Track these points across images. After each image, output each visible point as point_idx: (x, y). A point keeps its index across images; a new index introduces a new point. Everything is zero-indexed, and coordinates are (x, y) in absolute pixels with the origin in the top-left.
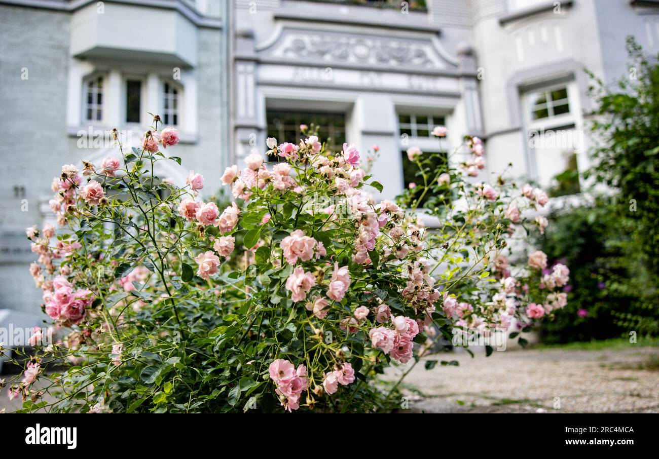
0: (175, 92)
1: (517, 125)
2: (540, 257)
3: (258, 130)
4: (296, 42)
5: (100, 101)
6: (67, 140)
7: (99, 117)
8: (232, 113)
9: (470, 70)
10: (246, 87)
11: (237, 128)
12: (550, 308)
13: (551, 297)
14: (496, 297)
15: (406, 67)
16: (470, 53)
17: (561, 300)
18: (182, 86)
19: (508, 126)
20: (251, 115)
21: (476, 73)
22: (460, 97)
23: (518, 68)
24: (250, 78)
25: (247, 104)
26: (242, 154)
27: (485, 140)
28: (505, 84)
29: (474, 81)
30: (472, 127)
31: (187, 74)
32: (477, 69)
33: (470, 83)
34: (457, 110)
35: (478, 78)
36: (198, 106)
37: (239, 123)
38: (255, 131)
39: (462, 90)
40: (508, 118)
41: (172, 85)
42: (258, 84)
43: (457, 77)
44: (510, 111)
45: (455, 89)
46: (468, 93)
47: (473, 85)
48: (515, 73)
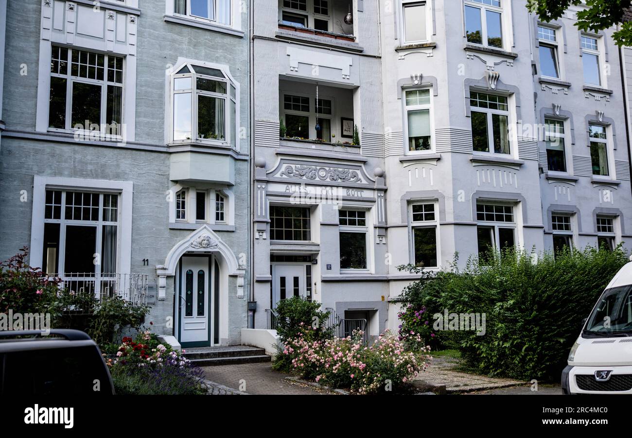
0: (222, 200)
1: (406, 224)
4: (287, 168)
5: (183, 207)
6: (169, 230)
7: (183, 217)
8: (252, 213)
9: (383, 187)
10: (261, 198)
11: (255, 222)
15: (346, 184)
16: (382, 176)
18: (227, 197)
19: (400, 224)
20: (264, 214)
21: (385, 187)
22: (375, 202)
23: (408, 190)
24: (263, 191)
25: (261, 208)
26: (258, 237)
27: (386, 229)
28: (400, 198)
29: (383, 192)
30: (380, 221)
31: (229, 189)
32: (385, 185)
33: (381, 194)
34: (372, 209)
35: (385, 191)
36: (235, 209)
37: (256, 219)
38: (265, 224)
39: (376, 197)
40: (401, 219)
41: (220, 195)
42: (267, 195)
43: (374, 190)
44: (402, 215)
45: (372, 197)
46: (379, 199)
47: (382, 195)
48: (406, 192)
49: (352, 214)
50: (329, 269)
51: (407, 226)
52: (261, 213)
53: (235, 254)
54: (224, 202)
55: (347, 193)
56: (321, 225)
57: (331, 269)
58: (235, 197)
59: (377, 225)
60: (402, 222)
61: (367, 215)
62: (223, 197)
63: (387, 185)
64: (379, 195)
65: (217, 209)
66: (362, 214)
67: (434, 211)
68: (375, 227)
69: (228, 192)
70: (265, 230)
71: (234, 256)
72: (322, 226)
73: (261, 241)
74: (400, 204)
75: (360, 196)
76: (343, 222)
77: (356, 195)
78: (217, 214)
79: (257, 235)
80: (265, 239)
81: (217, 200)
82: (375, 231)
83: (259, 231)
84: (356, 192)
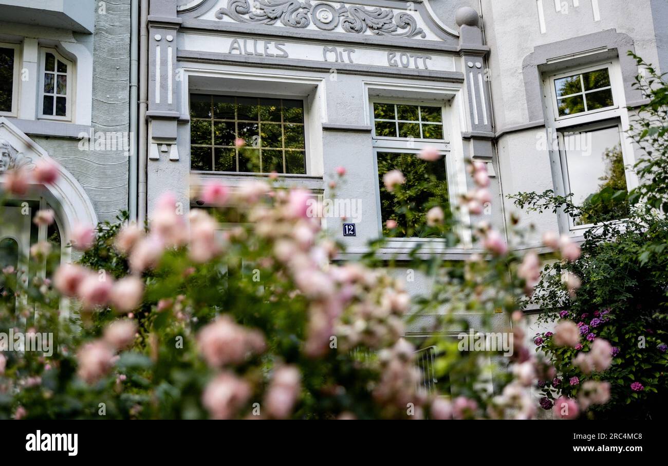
0: (62, 68)
1: (540, 121)
2: (571, 331)
3: (181, 122)
4: (234, 1)
9: (478, 46)
10: (164, 63)
11: (150, 119)
12: (586, 402)
13: (588, 386)
14: (510, 391)
15: (386, 40)
17: (602, 392)
18: (73, 60)
19: (526, 123)
20: (170, 101)
21: (485, 48)
22: (460, 81)
23: (540, 42)
24: (170, 50)
25: (164, 87)
26: (157, 156)
27: (495, 141)
28: (521, 65)
29: (481, 59)
30: (476, 122)
31: (78, 41)
32: (484, 42)
33: (474, 62)
34: (456, 99)
35: (486, 56)
36: (94, 88)
37: (151, 112)
38: (175, 123)
39: (463, 70)
40: (526, 112)
41: (58, 57)
42: (180, 59)
43: (457, 54)
44: (529, 101)
45: (455, 71)
46: (471, 75)
47: (479, 65)
48: (536, 48)
49: (408, 111)
50: (350, 235)
51: (543, 126)
52: (164, 96)
53: (89, 195)
54: (69, 74)
55: (390, 60)
56: (326, 129)
57: (354, 235)
58: (94, 62)
59: (470, 131)
60: (531, 119)
61: (444, 113)
62: (64, 61)
63: (489, 43)
64: (470, 64)
65: (49, 88)
66: (434, 112)
67: (609, 85)
68: (466, 139)
69: (72, 47)
70: (175, 139)
71: (86, 196)
72: (328, 133)
73: (165, 164)
74: (521, 77)
75: (421, 67)
76: (384, 129)
77: (412, 66)
78: (48, 101)
79: (154, 151)
80: (177, 160)
81: (49, 66)
82: (465, 149)
83: (160, 140)
84: (412, 60)
